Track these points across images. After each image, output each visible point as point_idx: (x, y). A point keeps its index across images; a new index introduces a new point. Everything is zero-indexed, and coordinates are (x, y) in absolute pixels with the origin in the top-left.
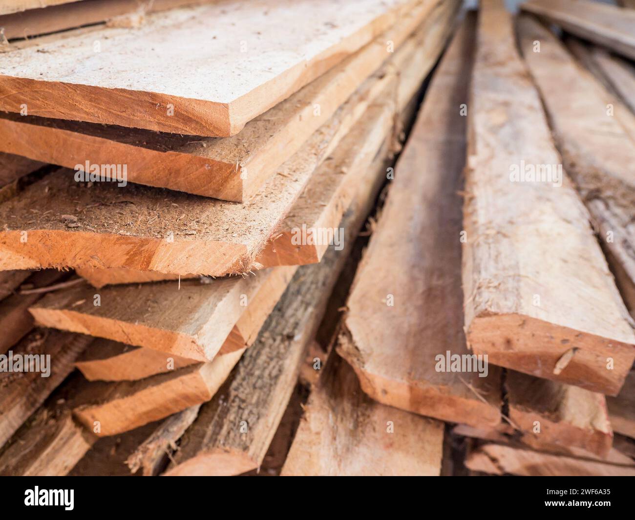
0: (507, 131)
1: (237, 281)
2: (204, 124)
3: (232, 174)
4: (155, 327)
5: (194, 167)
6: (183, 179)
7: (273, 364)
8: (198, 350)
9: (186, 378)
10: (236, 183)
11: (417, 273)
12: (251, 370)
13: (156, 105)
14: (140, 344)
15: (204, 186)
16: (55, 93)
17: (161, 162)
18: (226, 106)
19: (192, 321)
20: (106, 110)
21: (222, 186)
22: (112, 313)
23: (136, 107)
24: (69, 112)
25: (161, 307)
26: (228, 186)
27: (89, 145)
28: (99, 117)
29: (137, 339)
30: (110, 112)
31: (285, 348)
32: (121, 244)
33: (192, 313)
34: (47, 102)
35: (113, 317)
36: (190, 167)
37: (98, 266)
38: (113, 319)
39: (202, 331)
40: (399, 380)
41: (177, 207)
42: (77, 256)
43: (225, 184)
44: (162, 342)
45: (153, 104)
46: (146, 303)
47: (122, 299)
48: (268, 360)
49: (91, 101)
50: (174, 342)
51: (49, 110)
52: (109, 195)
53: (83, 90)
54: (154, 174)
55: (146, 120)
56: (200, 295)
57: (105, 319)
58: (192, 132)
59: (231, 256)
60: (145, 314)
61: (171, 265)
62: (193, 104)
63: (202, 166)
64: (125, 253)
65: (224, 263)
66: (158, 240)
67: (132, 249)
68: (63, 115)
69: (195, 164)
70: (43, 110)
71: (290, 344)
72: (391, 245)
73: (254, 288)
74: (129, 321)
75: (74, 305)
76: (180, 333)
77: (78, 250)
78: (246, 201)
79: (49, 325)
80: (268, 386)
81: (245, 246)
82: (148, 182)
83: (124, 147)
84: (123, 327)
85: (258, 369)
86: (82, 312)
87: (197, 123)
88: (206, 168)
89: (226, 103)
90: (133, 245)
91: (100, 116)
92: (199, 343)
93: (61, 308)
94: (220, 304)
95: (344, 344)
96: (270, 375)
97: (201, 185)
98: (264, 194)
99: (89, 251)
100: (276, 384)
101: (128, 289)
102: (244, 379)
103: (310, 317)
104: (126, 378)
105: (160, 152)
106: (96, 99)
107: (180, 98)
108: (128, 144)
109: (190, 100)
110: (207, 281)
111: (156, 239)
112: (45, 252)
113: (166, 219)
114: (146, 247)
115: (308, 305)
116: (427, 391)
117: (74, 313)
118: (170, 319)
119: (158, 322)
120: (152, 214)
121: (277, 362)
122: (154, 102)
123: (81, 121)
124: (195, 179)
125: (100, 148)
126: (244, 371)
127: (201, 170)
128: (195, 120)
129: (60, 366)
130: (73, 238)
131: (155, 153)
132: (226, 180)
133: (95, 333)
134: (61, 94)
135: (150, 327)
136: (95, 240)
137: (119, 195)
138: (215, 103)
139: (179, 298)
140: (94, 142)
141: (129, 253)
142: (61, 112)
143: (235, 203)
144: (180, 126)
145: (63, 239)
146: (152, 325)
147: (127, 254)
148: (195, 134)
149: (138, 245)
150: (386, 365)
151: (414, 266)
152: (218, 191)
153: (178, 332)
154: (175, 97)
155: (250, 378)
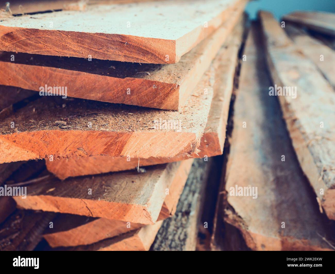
0: (302, 82)
1: (163, 170)
2: (157, 55)
3: (172, 91)
4: (114, 201)
5: (145, 88)
6: (135, 96)
7: (179, 231)
8: (146, 216)
9: (128, 240)
10: (175, 97)
11: (265, 168)
12: (165, 235)
13: (124, 43)
14: (100, 215)
15: (151, 100)
16: (53, 38)
17: (121, 85)
18: (174, 42)
19: (140, 196)
20: (88, 49)
21: (164, 100)
22: (78, 195)
23: (110, 45)
24: (62, 51)
25: (114, 189)
26: (168, 99)
27: (68, 77)
28: (83, 54)
29: (97, 212)
30: (91, 50)
31: (186, 220)
32: (101, 138)
33: (138, 191)
34: (46, 44)
35: (80, 197)
36: (141, 88)
37: (82, 155)
38: (80, 198)
39: (149, 202)
40: (273, 237)
41: (132, 115)
42: (68, 149)
43: (166, 98)
44: (118, 212)
45: (122, 43)
46: (101, 187)
47: (82, 186)
48: (176, 229)
49: (78, 42)
50: (128, 211)
51: (47, 50)
52: (81, 111)
53: (73, 35)
54: (115, 94)
55: (116, 54)
56: (140, 180)
57: (73, 199)
58: (148, 61)
59: (183, 142)
60: (103, 194)
61: (138, 151)
62: (151, 42)
63: (150, 86)
64: (104, 144)
65: (178, 148)
66: (130, 134)
67: (109, 141)
68: (57, 53)
69: (145, 85)
70: (44, 50)
71: (188, 218)
72: (245, 152)
73: (172, 175)
74: (93, 199)
75: (47, 192)
76: (134, 204)
77: (69, 144)
78: (180, 109)
79: (27, 207)
80: (180, 246)
81: (195, 134)
82: (109, 100)
83: (94, 76)
84: (87, 204)
85: (170, 235)
86: (55, 196)
87: (152, 55)
88: (153, 87)
89: (174, 40)
90: (111, 138)
91: (83, 52)
92: (149, 210)
93: (38, 194)
94: (157, 185)
95: (230, 214)
96: (179, 238)
97: (149, 100)
98: (189, 106)
99: (77, 144)
100: (184, 244)
101: (84, 180)
102: (162, 242)
103: (197, 201)
104: (81, 244)
105: (120, 79)
106: (82, 41)
107: (142, 38)
108: (97, 75)
109: (148, 39)
110: (143, 171)
111: (128, 133)
112: (44, 146)
113: (129, 121)
114: (120, 139)
115: (194, 193)
116: (294, 244)
117: (49, 197)
118: (123, 196)
119: (115, 198)
120: (117, 119)
121: (182, 230)
122: (123, 41)
123: (69, 56)
124: (144, 96)
125: (76, 78)
126: (161, 237)
127: (150, 89)
128: (151, 53)
129: (34, 237)
130: (66, 135)
131: (116, 79)
132: (167, 95)
133: (63, 210)
134: (57, 38)
135: (110, 201)
136: (82, 136)
137: (88, 110)
138: (166, 40)
139: (125, 182)
140: (72, 74)
141: (107, 144)
142: (56, 51)
143: (173, 111)
144: (140, 58)
145: (58, 137)
146: (111, 200)
147: (105, 145)
148: (150, 62)
149: (115, 137)
150: (262, 227)
151: (263, 164)
152: (161, 103)
153: (132, 203)
154: (138, 37)
155: (166, 241)
